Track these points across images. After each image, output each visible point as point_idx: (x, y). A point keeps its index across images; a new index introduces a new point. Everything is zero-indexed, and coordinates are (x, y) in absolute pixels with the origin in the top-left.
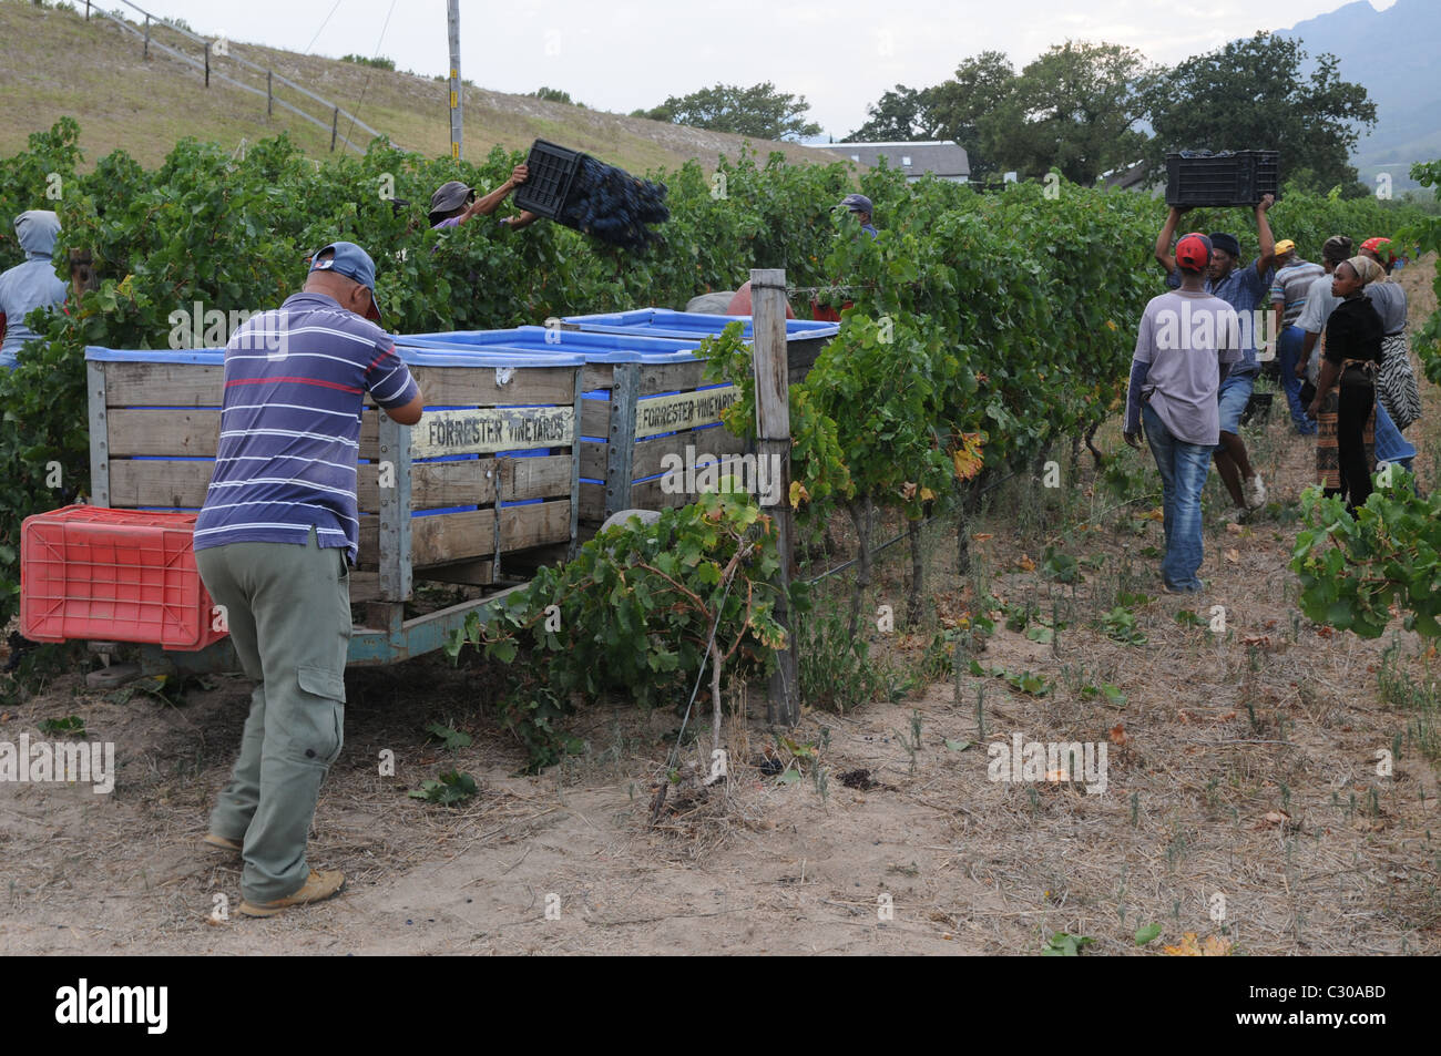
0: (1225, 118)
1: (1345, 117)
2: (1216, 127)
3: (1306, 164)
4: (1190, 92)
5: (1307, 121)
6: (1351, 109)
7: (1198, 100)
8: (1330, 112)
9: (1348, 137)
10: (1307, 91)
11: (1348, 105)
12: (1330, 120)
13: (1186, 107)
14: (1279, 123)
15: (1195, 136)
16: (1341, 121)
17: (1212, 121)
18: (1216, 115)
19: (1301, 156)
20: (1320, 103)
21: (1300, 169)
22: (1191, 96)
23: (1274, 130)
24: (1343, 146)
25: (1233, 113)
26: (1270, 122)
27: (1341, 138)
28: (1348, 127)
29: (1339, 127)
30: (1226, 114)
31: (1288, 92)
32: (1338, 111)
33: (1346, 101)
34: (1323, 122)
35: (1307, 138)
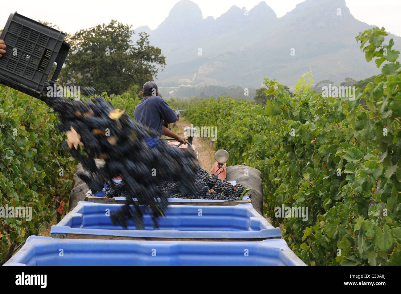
0: (98, 59)
1: (152, 62)
2: (94, 64)
3: (136, 83)
4: (81, 46)
5: (135, 63)
6: (154, 58)
7: (86, 50)
8: (145, 60)
9: (153, 71)
10: (135, 49)
11: (153, 57)
12: (145, 63)
13: (79, 54)
14: (123, 63)
15: (84, 67)
16: (150, 63)
17: (92, 60)
18: (94, 58)
19: (133, 79)
20: (141, 55)
21: (133, 85)
22: (82, 48)
23: (121, 67)
24: (151, 75)
25: (101, 57)
26: (119, 62)
27: (151, 71)
28: (154, 66)
29: (150, 66)
30: (99, 57)
31: (126, 49)
32: (149, 59)
33: (153, 54)
34: (142, 64)
35: (136, 71)
